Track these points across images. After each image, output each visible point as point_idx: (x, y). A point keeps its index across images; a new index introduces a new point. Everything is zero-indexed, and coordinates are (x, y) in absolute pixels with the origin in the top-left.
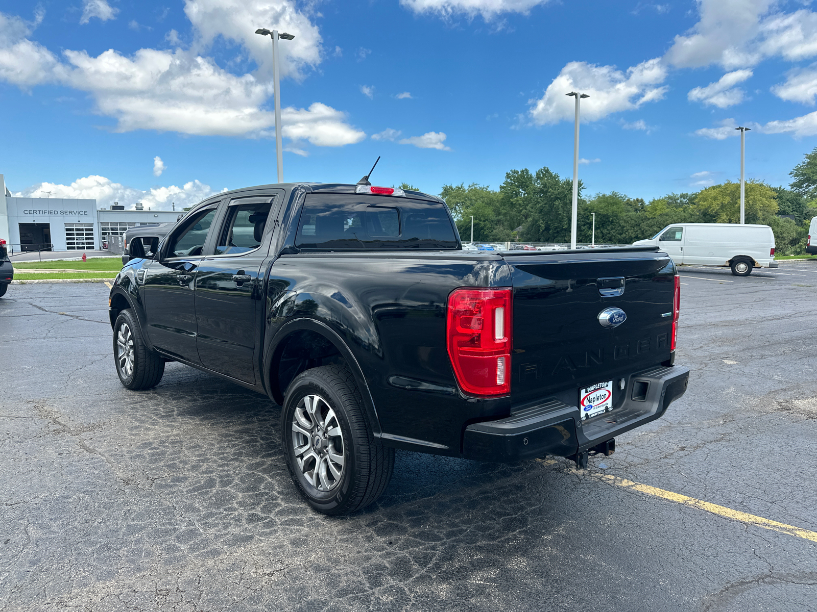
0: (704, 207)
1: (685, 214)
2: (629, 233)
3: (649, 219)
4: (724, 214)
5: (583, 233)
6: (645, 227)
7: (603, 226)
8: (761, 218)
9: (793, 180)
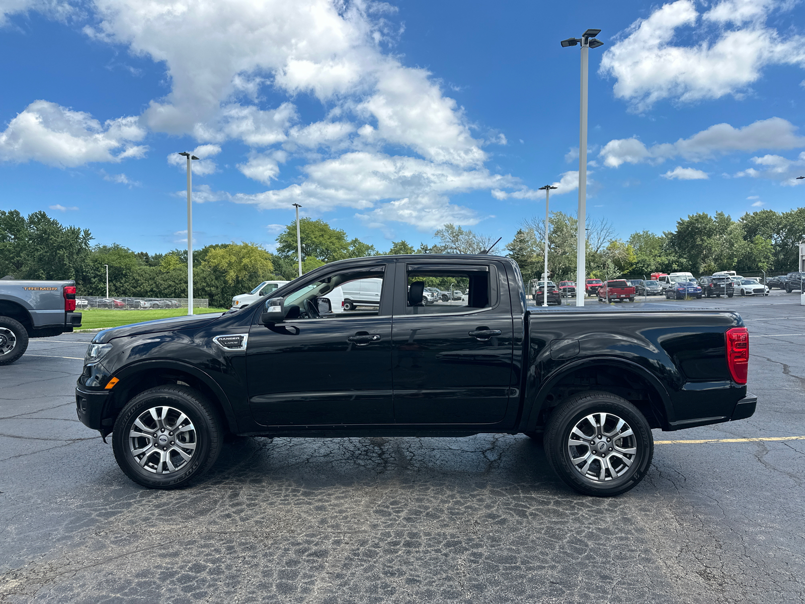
0: (214, 264)
1: (197, 270)
2: (144, 286)
3: (163, 274)
4: (232, 271)
5: (93, 286)
6: (160, 281)
7: (115, 279)
8: (261, 276)
9: (278, 245)
